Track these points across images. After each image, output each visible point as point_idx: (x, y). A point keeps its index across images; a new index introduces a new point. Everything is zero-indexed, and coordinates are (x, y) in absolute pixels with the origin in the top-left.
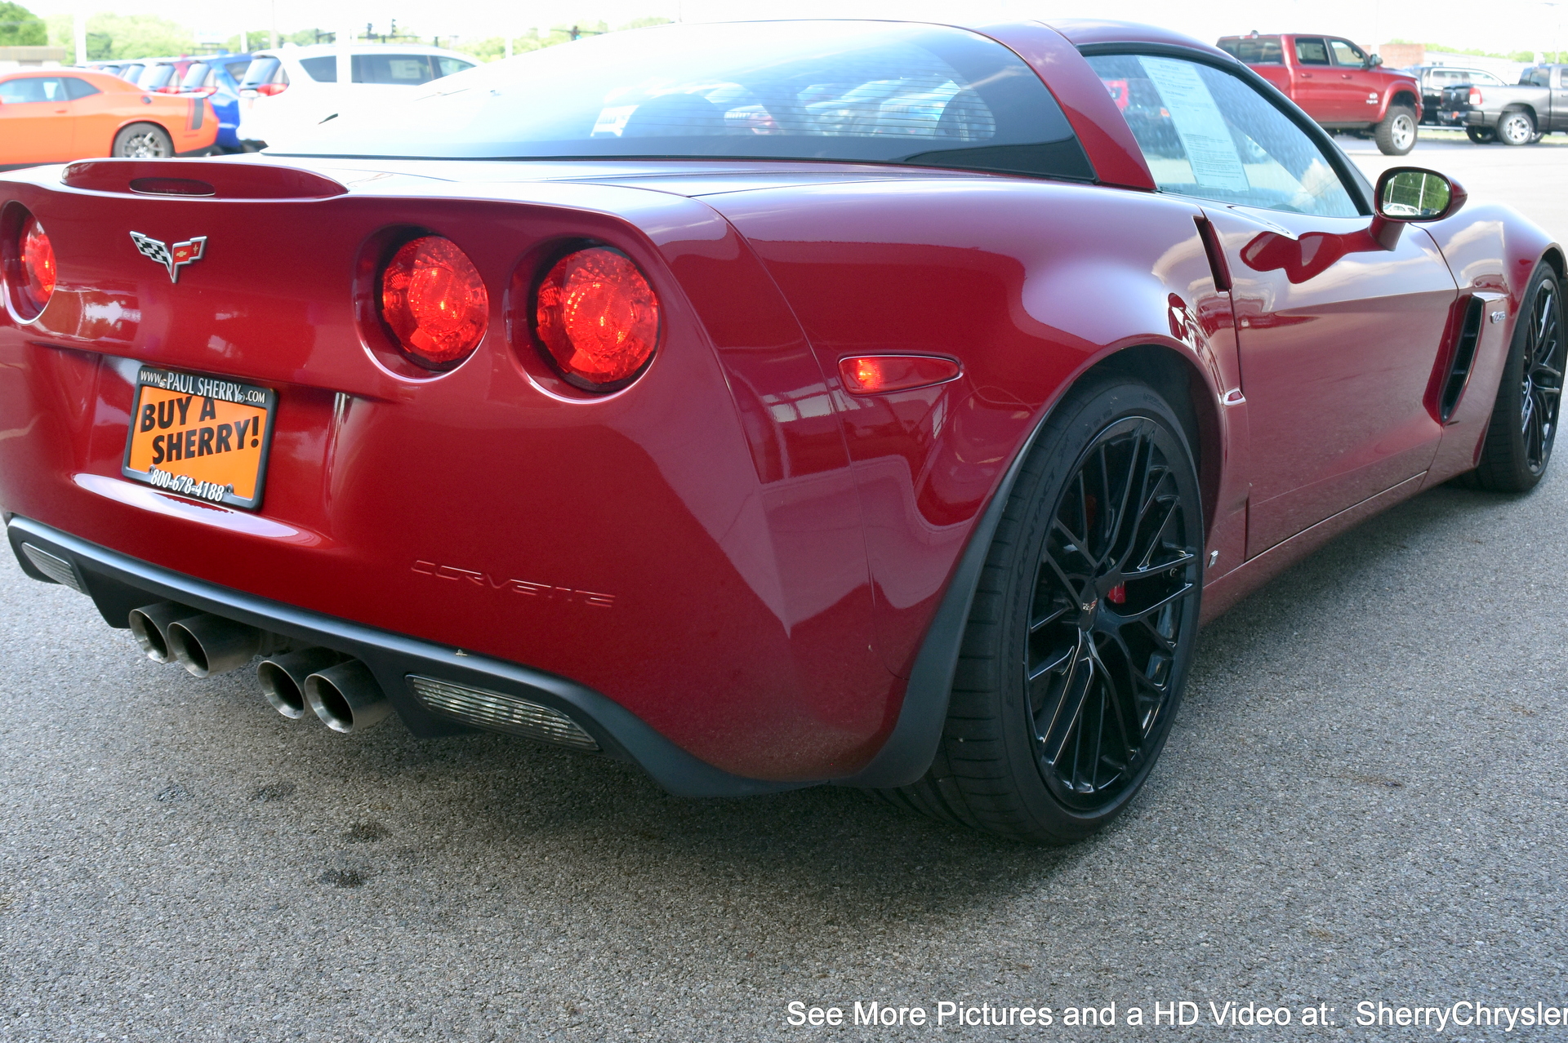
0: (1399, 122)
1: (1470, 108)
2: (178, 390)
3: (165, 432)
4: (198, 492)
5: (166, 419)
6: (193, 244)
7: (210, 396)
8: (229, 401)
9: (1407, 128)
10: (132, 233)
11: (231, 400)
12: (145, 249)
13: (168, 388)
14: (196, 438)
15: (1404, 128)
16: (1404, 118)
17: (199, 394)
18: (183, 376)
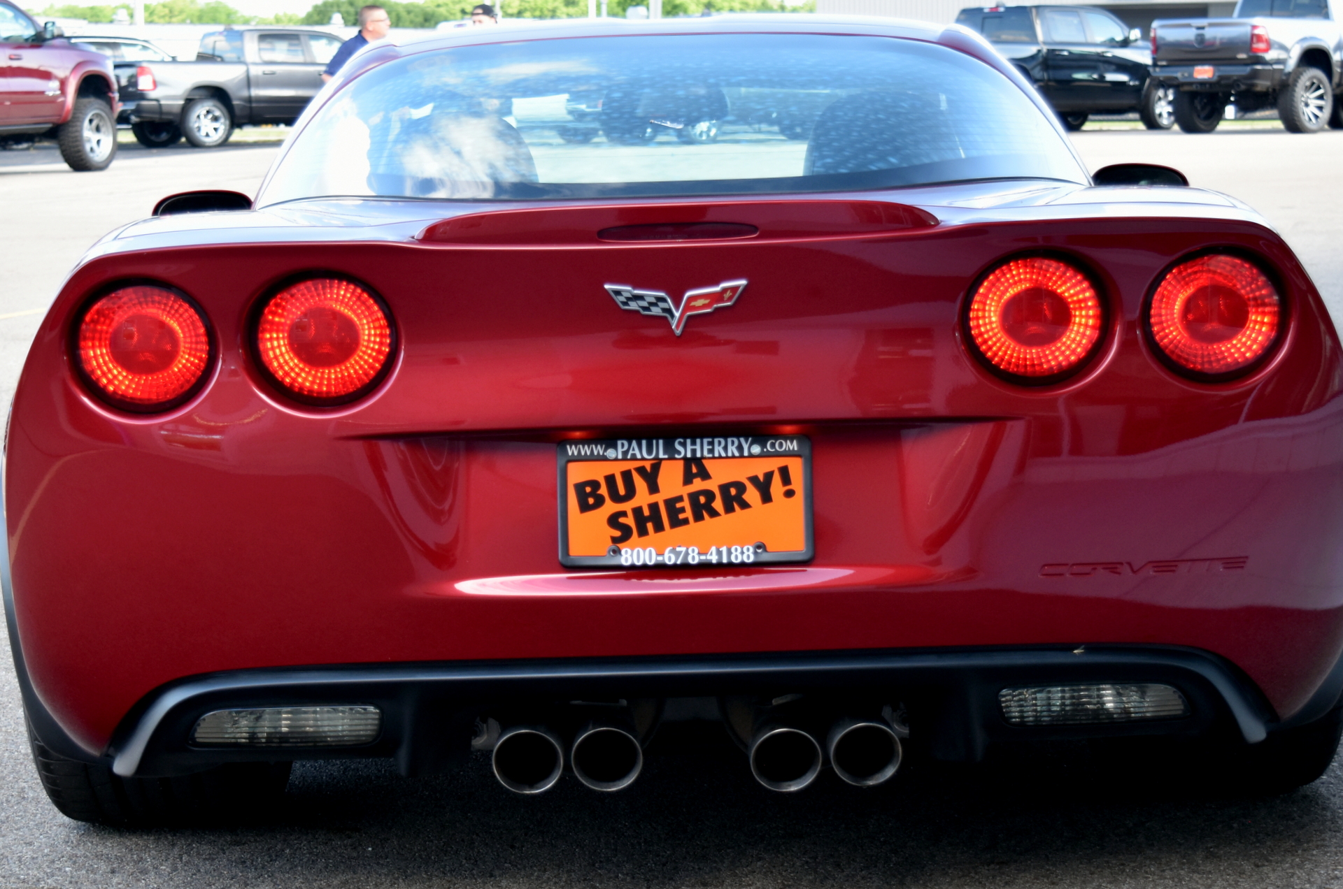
0: (91, 121)
1: (141, 96)
2: (639, 456)
3: (627, 506)
4: (714, 559)
5: (622, 491)
6: (725, 290)
7: (699, 455)
8: (733, 457)
9: (103, 129)
10: (607, 286)
11: (737, 454)
12: (630, 303)
13: (620, 457)
14: (686, 504)
15: (98, 129)
16: (97, 115)
17: (677, 456)
18: (644, 442)
